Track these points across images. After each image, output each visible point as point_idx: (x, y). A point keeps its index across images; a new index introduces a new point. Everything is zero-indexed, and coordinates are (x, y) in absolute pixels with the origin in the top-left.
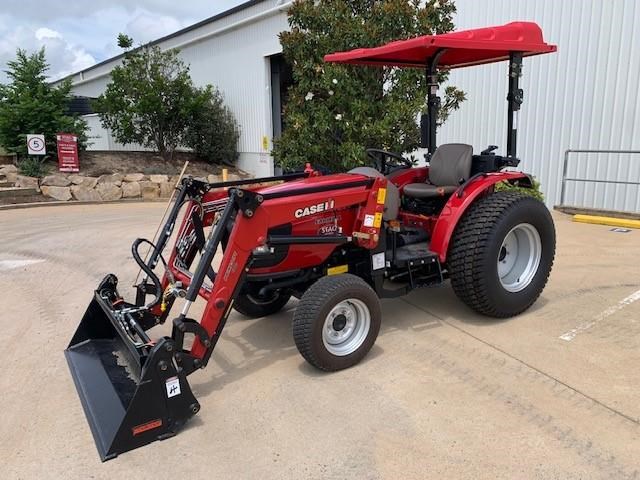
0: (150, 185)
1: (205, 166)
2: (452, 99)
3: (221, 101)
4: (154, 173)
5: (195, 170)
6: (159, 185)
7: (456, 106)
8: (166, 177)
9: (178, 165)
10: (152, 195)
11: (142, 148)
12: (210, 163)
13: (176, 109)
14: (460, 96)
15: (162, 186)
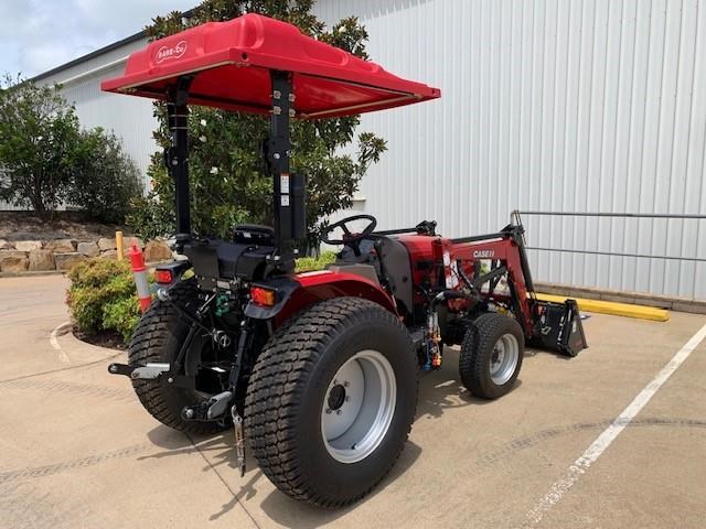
0: (13, 255)
1: (98, 226)
2: (369, 148)
3: (119, 147)
4: (23, 238)
5: (84, 232)
6: (27, 254)
7: (376, 157)
8: (38, 243)
9: (60, 227)
10: (17, 269)
11: (10, 207)
12: (106, 223)
13: (57, 158)
14: (379, 145)
15: (31, 256)
